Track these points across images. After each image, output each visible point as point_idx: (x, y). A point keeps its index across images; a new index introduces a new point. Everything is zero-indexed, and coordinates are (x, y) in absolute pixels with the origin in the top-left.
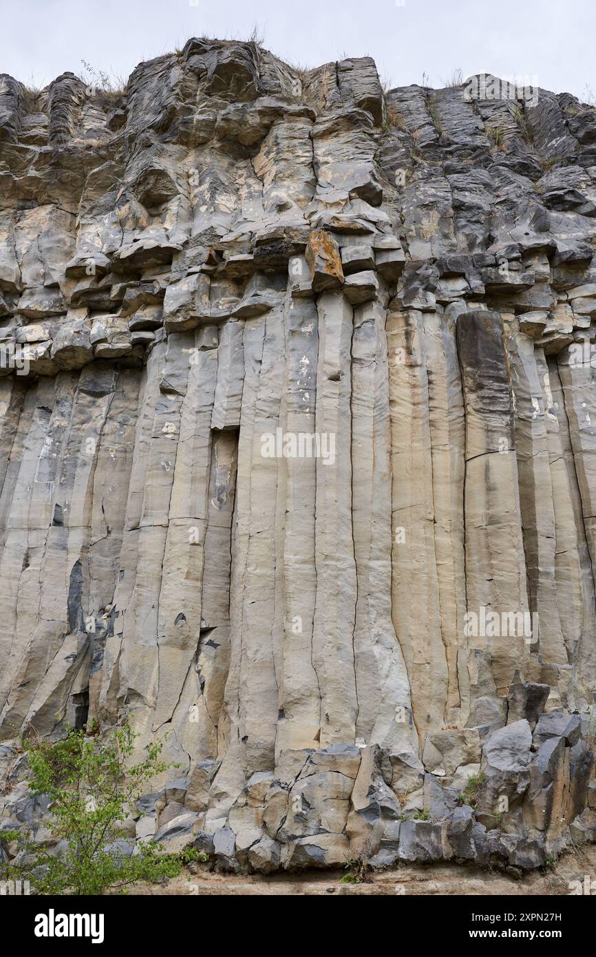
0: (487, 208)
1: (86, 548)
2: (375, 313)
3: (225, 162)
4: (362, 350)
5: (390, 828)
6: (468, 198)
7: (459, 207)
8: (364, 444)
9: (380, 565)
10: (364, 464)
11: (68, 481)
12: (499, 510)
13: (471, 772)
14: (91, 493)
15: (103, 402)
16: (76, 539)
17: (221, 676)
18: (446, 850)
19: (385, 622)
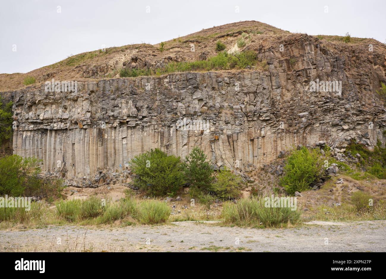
0: (106, 108)
1: (64, 153)
2: (87, 130)
3: (74, 102)
4: (86, 135)
5: (84, 184)
6: (104, 106)
7: (103, 108)
8: (85, 147)
9: (87, 160)
10: (85, 149)
11: (61, 145)
12: (100, 153)
13: (94, 179)
14: (64, 147)
15: (64, 134)
16: (63, 152)
17: (75, 169)
18: (88, 186)
19: (88, 165)
